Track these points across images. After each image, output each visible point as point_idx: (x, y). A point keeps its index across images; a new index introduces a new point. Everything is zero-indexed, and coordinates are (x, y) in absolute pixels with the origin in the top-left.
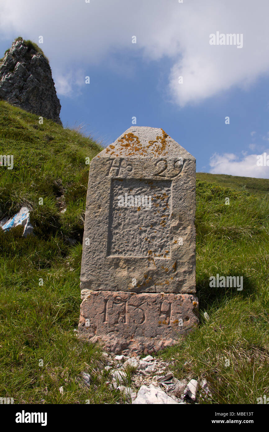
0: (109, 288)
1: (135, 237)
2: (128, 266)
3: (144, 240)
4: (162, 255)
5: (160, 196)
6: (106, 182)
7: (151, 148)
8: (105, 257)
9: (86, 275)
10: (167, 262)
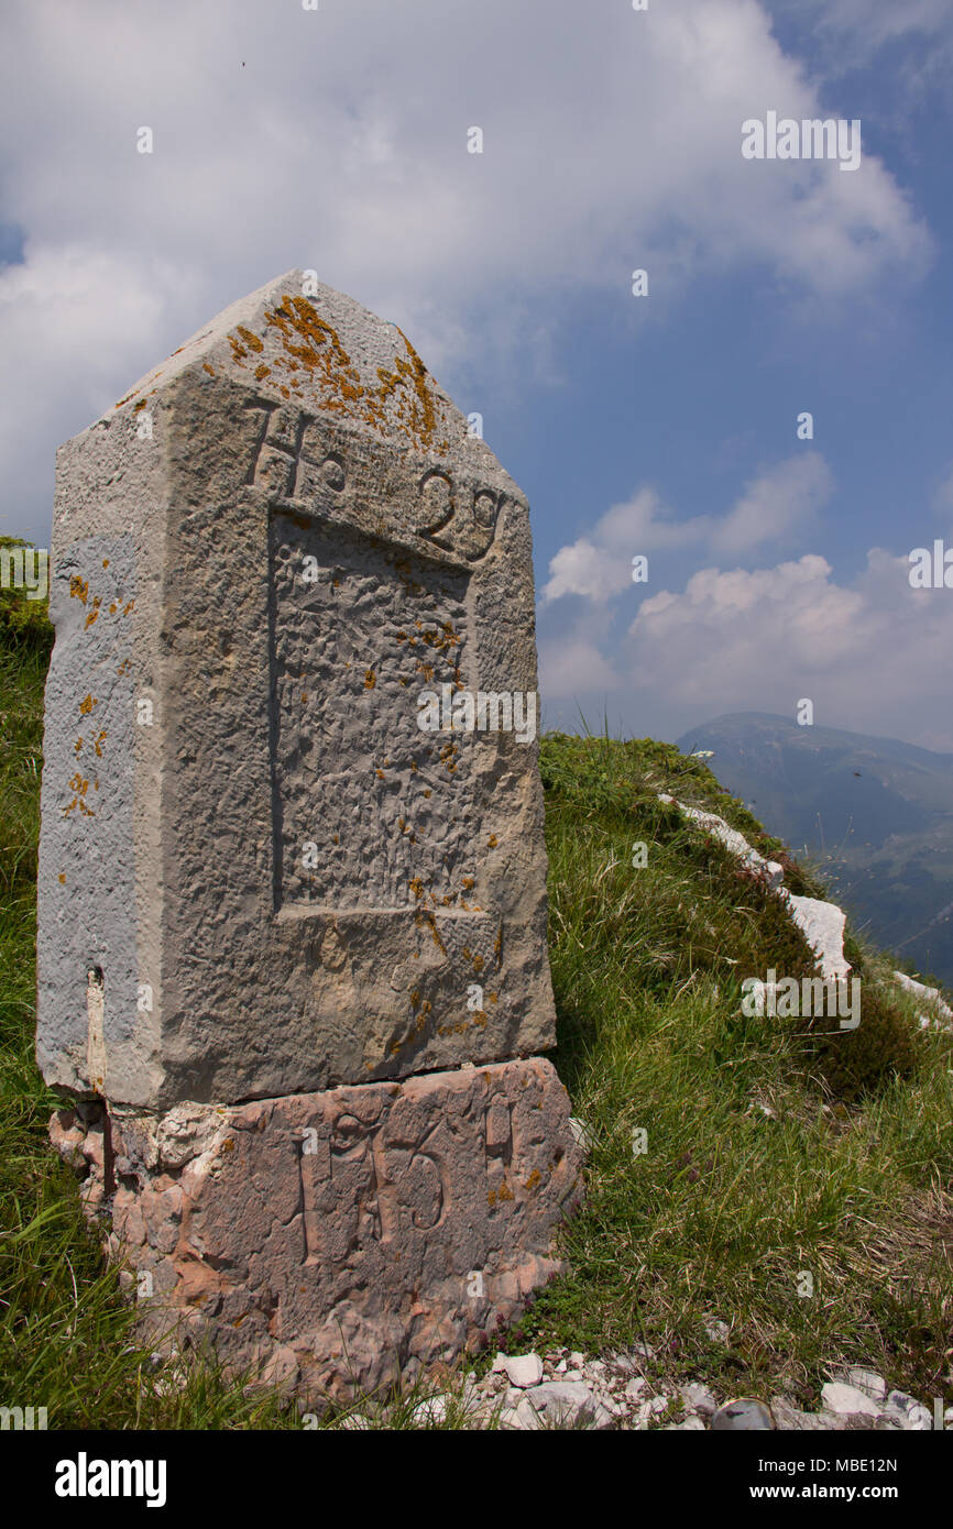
0: (296, 1078)
1: (365, 813)
2: (352, 956)
3: (395, 828)
4: (454, 898)
5: (435, 634)
6: (245, 515)
7: (394, 404)
8: (269, 919)
10: (478, 927)
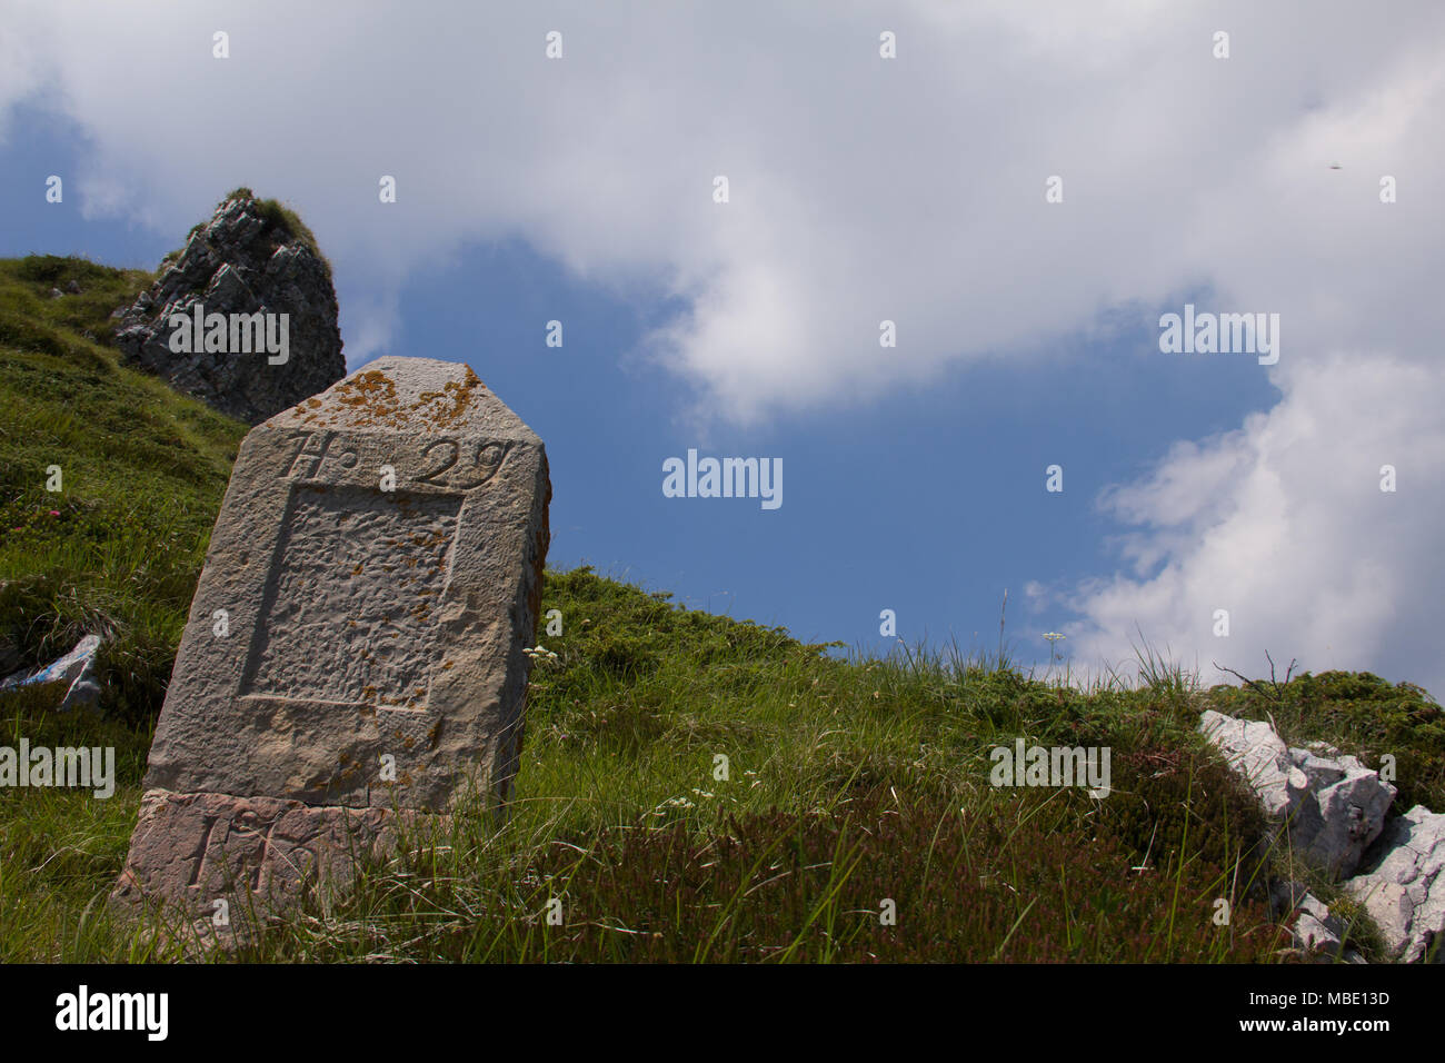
0: (228, 786)
1: (333, 646)
2: (296, 725)
3: (358, 656)
4: (404, 700)
5: (424, 538)
6: (274, 492)
7: (423, 410)
8: (233, 698)
9: (167, 747)
10: (414, 719)
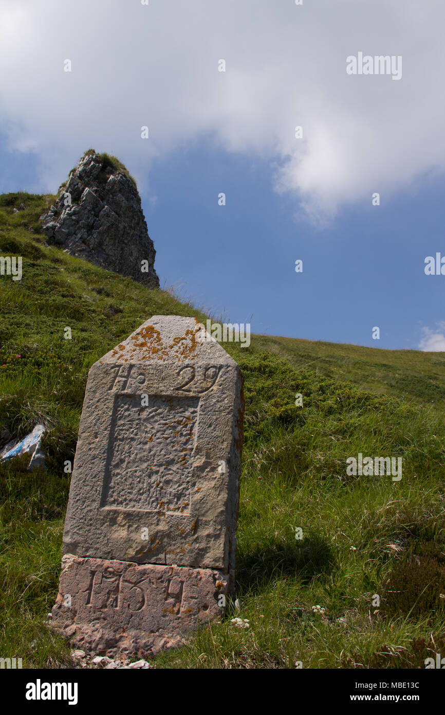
0: (100, 554)
1: (142, 480)
2: (129, 522)
3: (155, 485)
4: (179, 508)
5: (182, 421)
6: (107, 399)
7: (176, 348)
8: (98, 509)
9: (70, 534)
10: (184, 519)
